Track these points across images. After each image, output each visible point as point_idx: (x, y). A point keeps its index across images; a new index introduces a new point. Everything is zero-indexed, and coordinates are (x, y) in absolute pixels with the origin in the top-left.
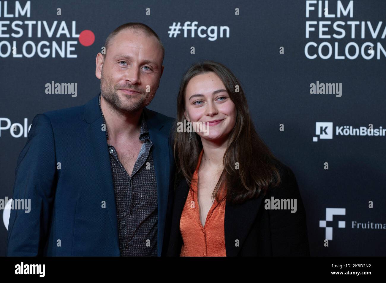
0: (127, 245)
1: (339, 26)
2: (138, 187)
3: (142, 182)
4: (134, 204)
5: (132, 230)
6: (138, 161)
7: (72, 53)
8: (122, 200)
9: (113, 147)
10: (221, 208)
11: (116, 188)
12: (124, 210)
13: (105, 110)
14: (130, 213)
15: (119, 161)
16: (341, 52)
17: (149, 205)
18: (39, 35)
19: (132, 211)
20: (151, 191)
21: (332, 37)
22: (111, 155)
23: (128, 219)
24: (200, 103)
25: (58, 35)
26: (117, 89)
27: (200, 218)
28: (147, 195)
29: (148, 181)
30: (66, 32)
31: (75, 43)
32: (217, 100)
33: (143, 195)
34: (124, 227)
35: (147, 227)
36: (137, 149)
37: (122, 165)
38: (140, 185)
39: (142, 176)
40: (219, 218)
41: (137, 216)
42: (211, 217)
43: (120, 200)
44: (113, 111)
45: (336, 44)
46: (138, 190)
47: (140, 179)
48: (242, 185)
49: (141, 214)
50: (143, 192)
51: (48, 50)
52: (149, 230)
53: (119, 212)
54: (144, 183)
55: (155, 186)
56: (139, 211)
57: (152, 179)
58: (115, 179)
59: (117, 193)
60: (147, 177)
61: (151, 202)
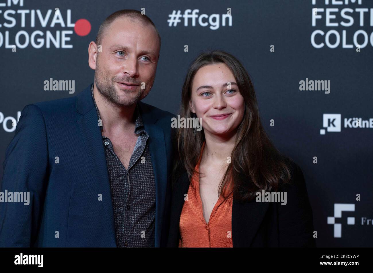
0: (125, 243)
1: (347, 13)
2: (135, 181)
3: (139, 176)
4: (132, 198)
5: (129, 226)
6: (135, 154)
7: (67, 43)
8: (119, 194)
9: (109, 139)
10: (227, 205)
11: (113, 182)
12: (121, 204)
13: (98, 102)
14: (128, 208)
15: (115, 153)
16: (350, 41)
17: (147, 200)
18: (33, 25)
19: (129, 206)
20: (149, 185)
21: (340, 24)
22: (106, 147)
23: (125, 215)
24: (208, 95)
25: (52, 25)
26: (115, 81)
27: (203, 214)
28: (145, 189)
29: (145, 175)
30: (61, 21)
31: (71, 32)
32: (225, 93)
33: (140, 189)
34: (122, 223)
35: (146, 224)
36: (132, 142)
37: (118, 158)
38: (137, 179)
39: (139, 170)
40: (225, 215)
41: (134, 211)
42: (216, 214)
43: (117, 194)
44: (108, 103)
45: (344, 32)
46: (135, 184)
47: (137, 172)
48: (253, 182)
49: (139, 209)
50: (140, 187)
51: (42, 41)
52: (148, 226)
53: (116, 207)
54: (141, 177)
55: (152, 180)
56: (137, 206)
57: (149, 173)
58: (111, 172)
59: (113, 187)
60: (144, 171)
61: (148, 197)
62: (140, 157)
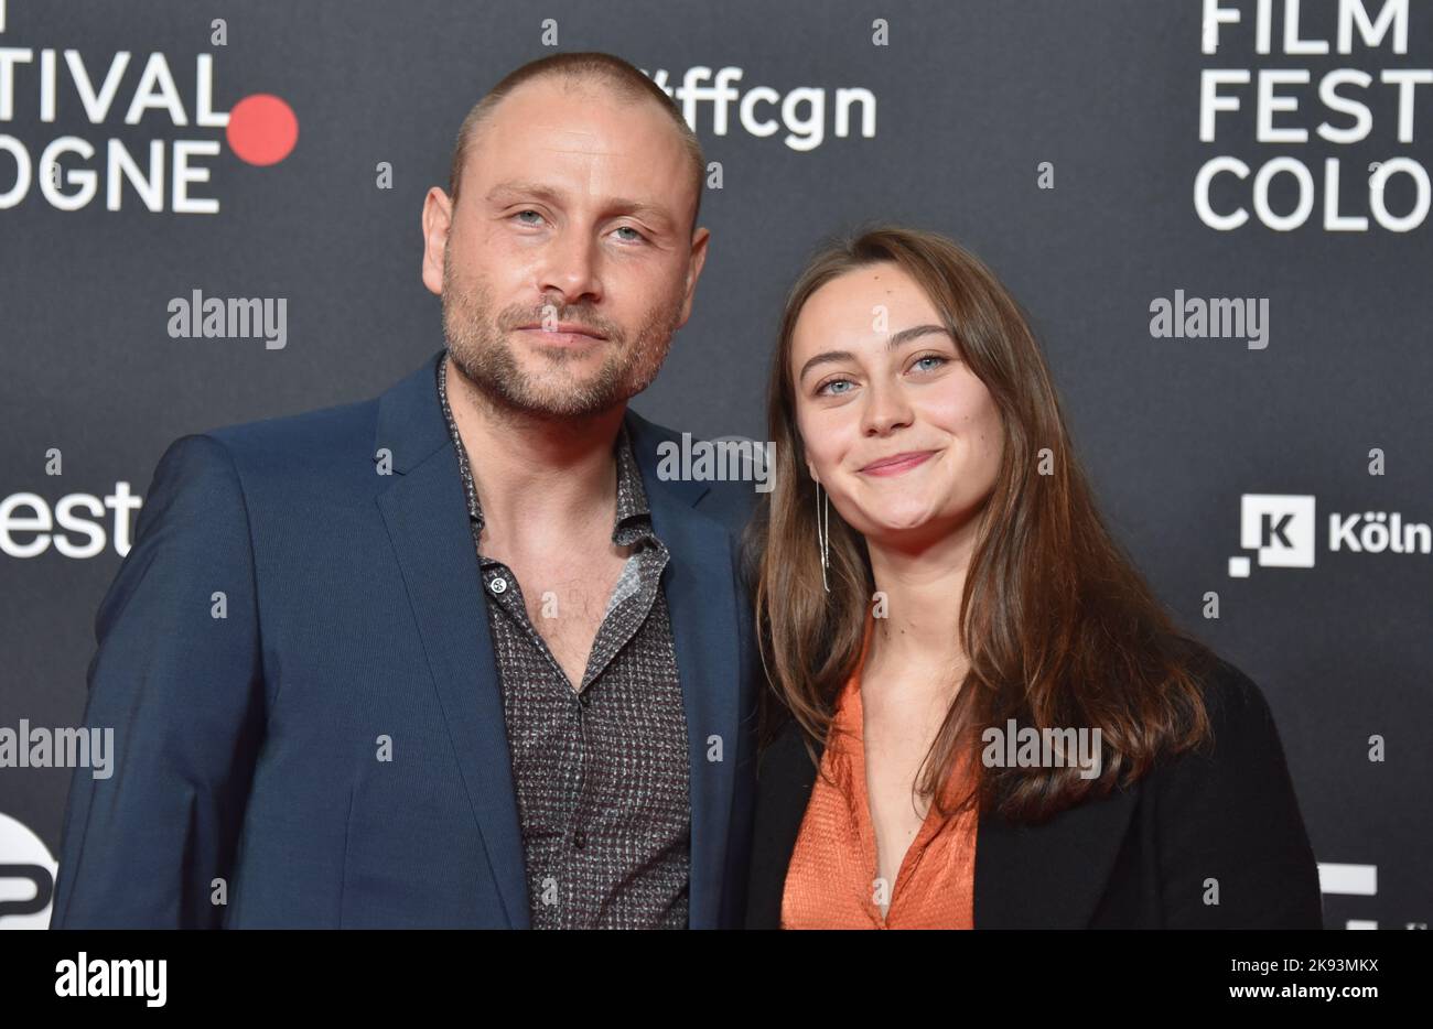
1: (1343, 90)
2: (608, 734)
3: (627, 713)
4: (593, 803)
5: (583, 912)
6: (610, 624)
7: (194, 190)
8: (544, 789)
9: (506, 568)
11: (520, 738)
12: (549, 827)
14: (576, 842)
15: (530, 625)
17: (658, 810)
19: (584, 835)
20: (666, 750)
22: (494, 601)
23: (565, 869)
24: (844, 388)
26: (510, 326)
28: (648, 768)
29: (650, 712)
30: (170, 100)
33: (629, 767)
35: (649, 906)
36: (600, 578)
37: (542, 642)
38: (617, 726)
39: (628, 690)
40: (949, 884)
41: (603, 855)
42: (917, 877)
43: (534, 788)
44: (496, 417)
46: (609, 744)
47: (619, 700)
49: (623, 846)
50: (629, 756)
51: (86, 179)
52: (657, 914)
53: (529, 836)
54: (632, 719)
55: (680, 731)
56: (614, 836)
57: (667, 703)
58: (513, 698)
59: (522, 757)
60: (648, 695)
61: (663, 800)
62: (630, 636)
